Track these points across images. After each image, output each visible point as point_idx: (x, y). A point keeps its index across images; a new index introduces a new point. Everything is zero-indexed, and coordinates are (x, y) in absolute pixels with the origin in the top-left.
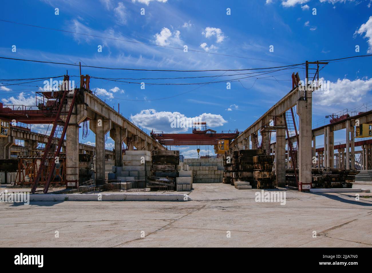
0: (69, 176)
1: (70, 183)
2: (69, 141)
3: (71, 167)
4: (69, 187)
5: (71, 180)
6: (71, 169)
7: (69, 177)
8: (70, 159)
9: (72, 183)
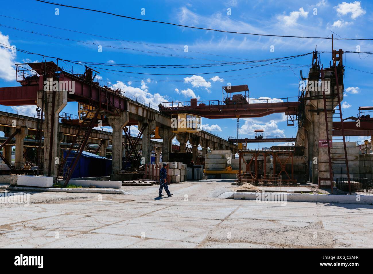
0: (322, 172)
1: (324, 181)
2: (323, 131)
3: (325, 162)
4: (322, 186)
5: (325, 177)
6: (325, 164)
7: (323, 175)
8: (323, 152)
9: (327, 181)
